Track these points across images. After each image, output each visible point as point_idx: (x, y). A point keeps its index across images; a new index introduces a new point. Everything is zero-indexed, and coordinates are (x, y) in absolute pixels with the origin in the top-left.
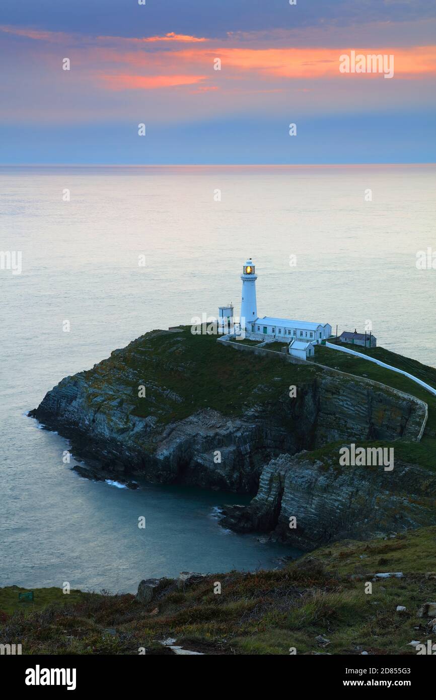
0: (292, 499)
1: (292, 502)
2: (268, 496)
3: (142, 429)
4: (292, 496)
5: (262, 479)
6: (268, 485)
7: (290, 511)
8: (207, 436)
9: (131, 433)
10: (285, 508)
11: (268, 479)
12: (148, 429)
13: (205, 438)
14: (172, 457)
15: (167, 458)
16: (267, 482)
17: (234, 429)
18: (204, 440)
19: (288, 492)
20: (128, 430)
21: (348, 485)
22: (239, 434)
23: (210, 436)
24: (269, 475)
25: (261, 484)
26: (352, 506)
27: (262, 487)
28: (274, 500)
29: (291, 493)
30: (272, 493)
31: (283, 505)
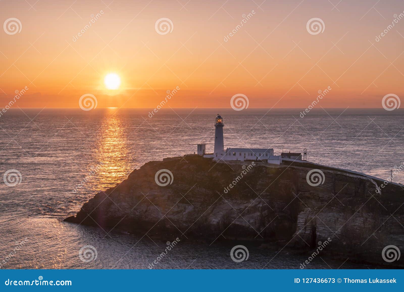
0: (324, 230)
1: (324, 231)
2: (305, 231)
3: (192, 210)
4: (323, 228)
5: (298, 222)
6: (304, 225)
7: (323, 236)
8: (240, 209)
9: (184, 213)
10: (319, 235)
11: (304, 222)
12: (196, 210)
13: (239, 210)
14: (220, 222)
15: (218, 223)
16: (303, 224)
17: (257, 203)
18: (239, 211)
19: (320, 227)
20: (181, 212)
21: (360, 217)
22: (261, 205)
23: (242, 209)
24: (304, 220)
25: (299, 226)
26: (366, 227)
27: (300, 226)
28: (310, 233)
29: (322, 227)
30: (307, 229)
31: (318, 234)
